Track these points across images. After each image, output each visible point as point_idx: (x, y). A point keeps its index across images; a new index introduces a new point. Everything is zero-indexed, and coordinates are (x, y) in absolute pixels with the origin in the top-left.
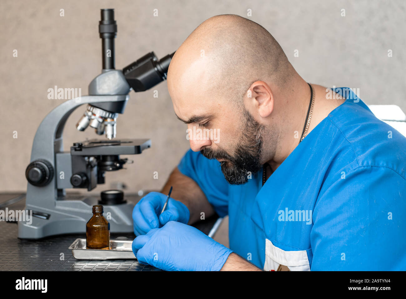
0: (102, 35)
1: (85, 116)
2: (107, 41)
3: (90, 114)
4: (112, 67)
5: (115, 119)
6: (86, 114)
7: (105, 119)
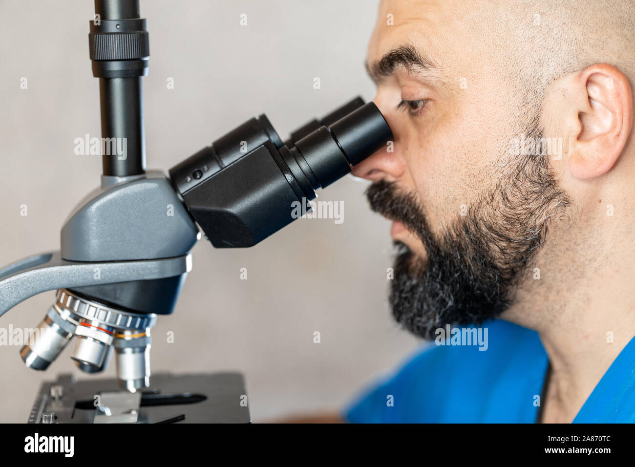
0: (100, 68)
1: (48, 321)
2: (117, 84)
3: (66, 315)
4: (135, 168)
5: (148, 331)
6: (52, 315)
7: (115, 332)
